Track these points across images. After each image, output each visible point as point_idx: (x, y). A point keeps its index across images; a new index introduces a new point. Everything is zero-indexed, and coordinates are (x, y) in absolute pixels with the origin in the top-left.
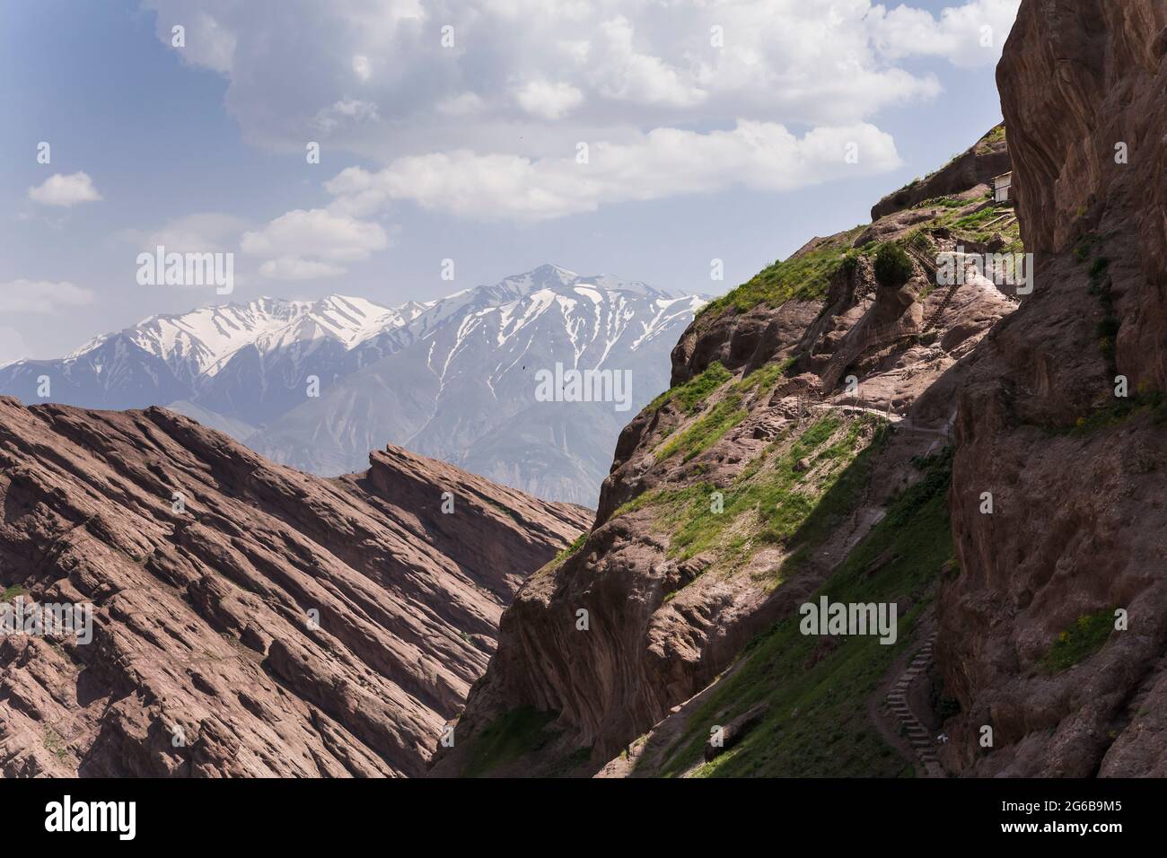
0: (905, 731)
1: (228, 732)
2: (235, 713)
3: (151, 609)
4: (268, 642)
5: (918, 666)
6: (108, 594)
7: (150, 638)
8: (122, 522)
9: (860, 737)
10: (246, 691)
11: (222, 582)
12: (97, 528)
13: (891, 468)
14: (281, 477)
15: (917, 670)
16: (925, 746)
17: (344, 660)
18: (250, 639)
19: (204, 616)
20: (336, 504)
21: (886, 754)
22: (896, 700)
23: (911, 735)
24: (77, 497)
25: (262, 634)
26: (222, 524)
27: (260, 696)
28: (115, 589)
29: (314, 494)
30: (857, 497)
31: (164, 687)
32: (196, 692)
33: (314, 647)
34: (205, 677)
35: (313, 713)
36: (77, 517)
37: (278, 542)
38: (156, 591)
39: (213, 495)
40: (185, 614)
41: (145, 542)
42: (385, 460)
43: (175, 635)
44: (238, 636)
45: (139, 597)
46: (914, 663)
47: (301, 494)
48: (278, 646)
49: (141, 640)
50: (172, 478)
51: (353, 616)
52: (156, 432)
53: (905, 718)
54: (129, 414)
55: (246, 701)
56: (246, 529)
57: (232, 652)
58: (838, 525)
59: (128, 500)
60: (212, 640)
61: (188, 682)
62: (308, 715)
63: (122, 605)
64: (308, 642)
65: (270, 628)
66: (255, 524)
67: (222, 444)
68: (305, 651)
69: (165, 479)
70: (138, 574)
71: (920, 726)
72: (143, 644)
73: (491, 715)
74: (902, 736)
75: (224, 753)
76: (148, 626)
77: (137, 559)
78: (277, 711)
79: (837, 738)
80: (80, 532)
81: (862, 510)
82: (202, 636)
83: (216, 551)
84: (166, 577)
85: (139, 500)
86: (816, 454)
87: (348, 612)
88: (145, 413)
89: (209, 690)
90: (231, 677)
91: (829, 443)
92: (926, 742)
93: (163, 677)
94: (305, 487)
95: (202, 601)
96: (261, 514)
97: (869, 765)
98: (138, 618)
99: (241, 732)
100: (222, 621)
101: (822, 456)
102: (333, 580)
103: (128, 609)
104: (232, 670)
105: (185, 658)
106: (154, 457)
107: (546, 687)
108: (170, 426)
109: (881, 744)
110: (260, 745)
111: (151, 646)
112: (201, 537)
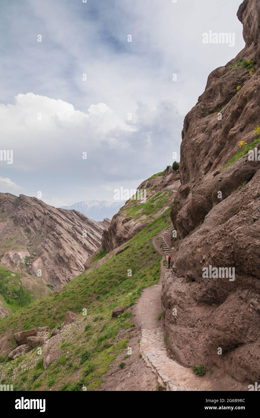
0: (161, 246)
1: (75, 256)
2: (77, 253)
3: (67, 237)
4: (83, 243)
5: (169, 230)
6: (60, 234)
7: (66, 241)
8: (65, 225)
9: (148, 247)
10: (79, 250)
11: (78, 234)
12: (61, 225)
13: (172, 199)
14: (90, 221)
15: (169, 231)
16: (167, 251)
17: (95, 247)
18: (81, 242)
19: (75, 239)
20: (98, 225)
21: (154, 253)
22: (161, 238)
23: (163, 247)
24: (59, 220)
25: (83, 242)
26: (81, 226)
27: (81, 251)
28: (62, 234)
29: (95, 224)
30: (164, 205)
31: (66, 248)
32: (71, 250)
33: (91, 245)
34: (73, 248)
35: (89, 255)
36: (58, 223)
37: (89, 230)
38: (68, 235)
39: (80, 222)
40: (72, 238)
41: (67, 227)
42: (106, 220)
43: (70, 241)
44: (79, 242)
45: (65, 235)
46: (168, 229)
47: (93, 223)
48: (85, 244)
49: (64, 241)
50: (75, 220)
51: (98, 241)
52: (73, 213)
53: (162, 242)
54: (70, 210)
55: (79, 252)
56: (85, 228)
57: (78, 244)
58: (159, 210)
59: (68, 222)
60: (75, 242)
61: (70, 248)
62: (88, 254)
63: (62, 236)
64: (90, 244)
65: (84, 241)
66: (86, 227)
67: (83, 215)
68: (89, 245)
69: (74, 220)
70: (65, 232)
71: (167, 245)
72: (64, 242)
73: (99, 252)
74: (160, 247)
75: (74, 259)
76: (66, 239)
77: (66, 230)
78: (83, 254)
79: (141, 248)
80: (58, 225)
81: (164, 207)
82: (74, 241)
83: (78, 230)
84: (69, 232)
85: (69, 222)
86: (157, 198)
87: (97, 240)
88: (72, 210)
89: (73, 249)
90: (77, 248)
91: (160, 196)
92: (168, 249)
93: (67, 247)
94: (94, 223)
95: (74, 237)
96: (87, 226)
97: (148, 256)
98: (64, 238)
99: (77, 256)
100: (77, 240)
101: (158, 198)
102: (96, 236)
103: (63, 237)
104: (78, 247)
105: (71, 245)
106: (73, 217)
107: (108, 247)
108: (76, 212)
109: (154, 249)
110: (80, 259)
111: (65, 242)
112: (77, 228)
